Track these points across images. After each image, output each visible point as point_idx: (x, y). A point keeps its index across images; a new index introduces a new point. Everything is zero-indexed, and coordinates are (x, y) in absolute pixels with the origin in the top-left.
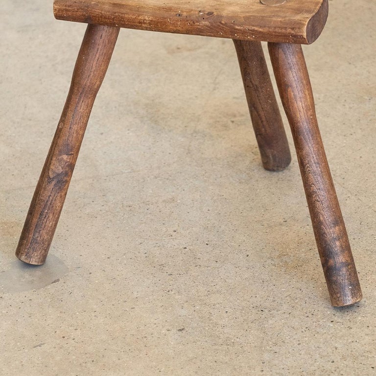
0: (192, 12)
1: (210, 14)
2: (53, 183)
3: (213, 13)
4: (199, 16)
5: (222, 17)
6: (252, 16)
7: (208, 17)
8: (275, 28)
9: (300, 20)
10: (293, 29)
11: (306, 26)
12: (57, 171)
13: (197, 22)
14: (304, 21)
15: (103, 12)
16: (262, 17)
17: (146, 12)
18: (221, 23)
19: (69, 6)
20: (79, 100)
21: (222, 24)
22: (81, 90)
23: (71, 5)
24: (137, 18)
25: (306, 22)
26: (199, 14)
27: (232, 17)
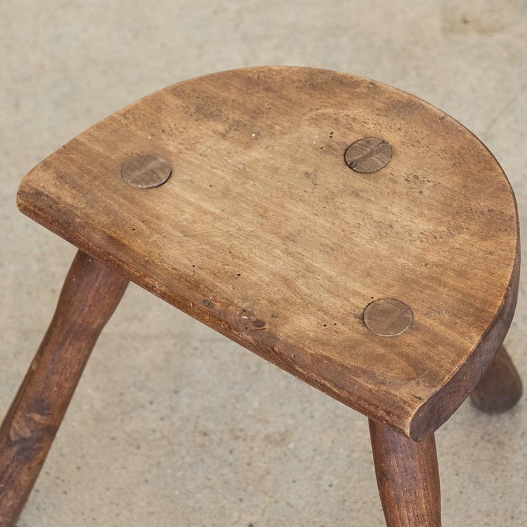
0: (231, 308)
1: (259, 324)
2: (15, 449)
3: (264, 324)
4: (240, 320)
5: (276, 338)
6: (326, 357)
7: (254, 328)
8: (359, 398)
9: (405, 402)
10: (388, 413)
11: (410, 419)
12: (22, 434)
13: (235, 329)
14: (410, 406)
15: (91, 244)
16: (343, 366)
17: (158, 275)
18: (273, 349)
19: (39, 210)
20: (65, 340)
21: (274, 351)
22: (67, 327)
23: (43, 209)
24: (142, 277)
25: (413, 408)
26: (240, 316)
27: (293, 347)
